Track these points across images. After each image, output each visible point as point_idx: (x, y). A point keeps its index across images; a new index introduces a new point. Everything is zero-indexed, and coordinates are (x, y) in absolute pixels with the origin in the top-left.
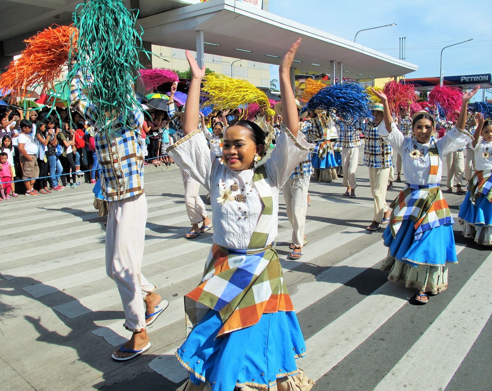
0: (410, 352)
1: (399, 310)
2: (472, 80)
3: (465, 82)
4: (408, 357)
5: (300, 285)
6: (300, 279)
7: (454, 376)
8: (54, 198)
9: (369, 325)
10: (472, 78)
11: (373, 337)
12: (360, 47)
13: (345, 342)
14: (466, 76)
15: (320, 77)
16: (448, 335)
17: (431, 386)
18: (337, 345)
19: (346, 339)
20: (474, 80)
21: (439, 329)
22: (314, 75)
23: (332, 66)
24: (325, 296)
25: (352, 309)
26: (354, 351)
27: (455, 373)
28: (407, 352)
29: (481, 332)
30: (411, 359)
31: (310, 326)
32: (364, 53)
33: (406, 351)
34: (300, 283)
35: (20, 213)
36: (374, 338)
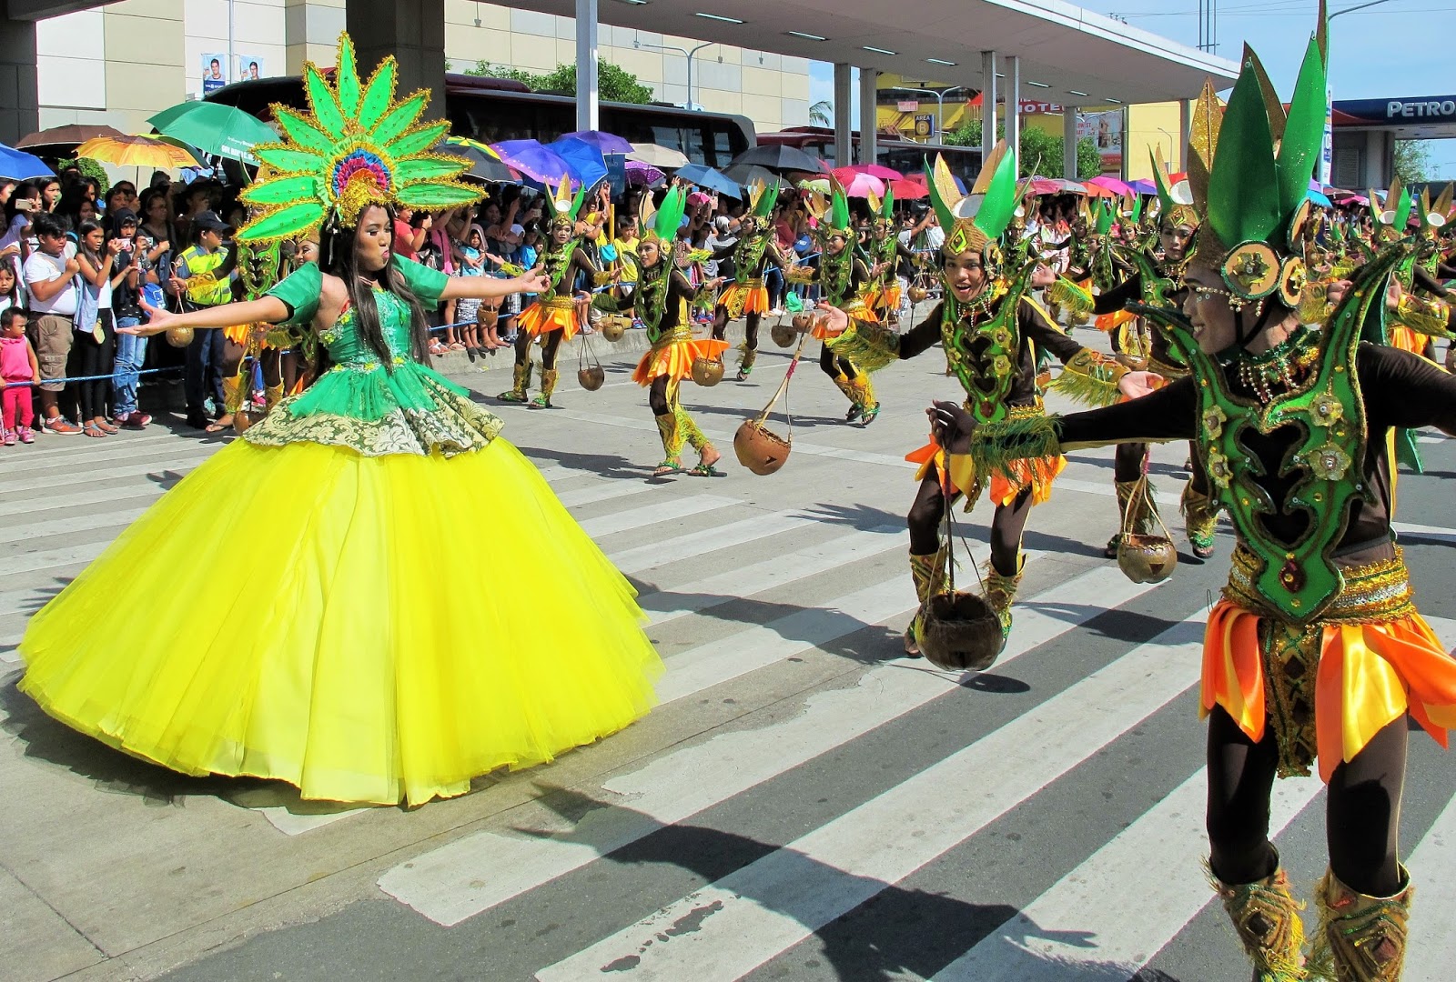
0: (1083, 870)
1: (1078, 766)
2: (1420, 113)
3: (1399, 119)
4: (1073, 880)
5: (816, 696)
6: (817, 681)
7: (1185, 928)
8: (140, 444)
9: (987, 800)
10: (1420, 105)
11: (991, 831)
12: (1073, 11)
13: (913, 841)
14: (1403, 101)
15: (963, 94)
16: (1196, 830)
17: (1117, 949)
18: (889, 847)
19: (914, 835)
20: (1429, 113)
21: (1175, 815)
22: (940, 90)
23: (987, 66)
24: (881, 726)
25: (948, 760)
26: (932, 863)
27: (1191, 921)
28: (1075, 869)
29: (1290, 823)
30: (1081, 885)
31: (824, 800)
32: (1084, 28)
33: (1073, 867)
34: (817, 691)
35: (42, 483)
36: (993, 834)
